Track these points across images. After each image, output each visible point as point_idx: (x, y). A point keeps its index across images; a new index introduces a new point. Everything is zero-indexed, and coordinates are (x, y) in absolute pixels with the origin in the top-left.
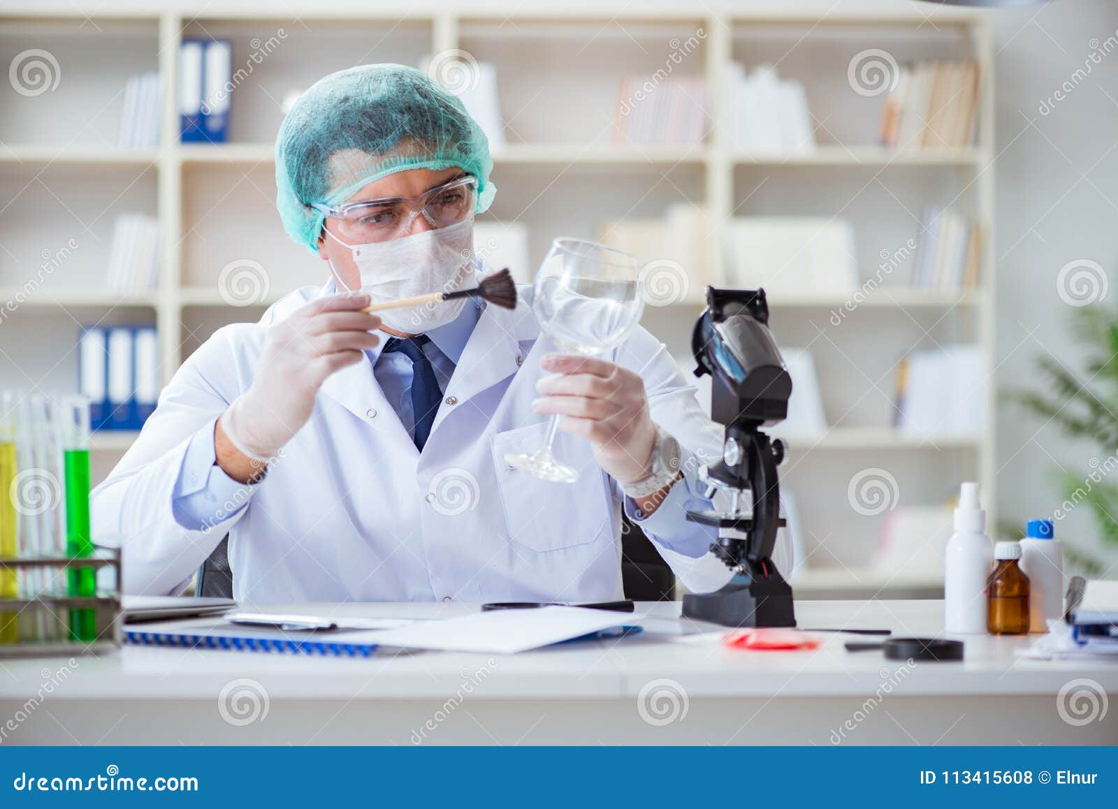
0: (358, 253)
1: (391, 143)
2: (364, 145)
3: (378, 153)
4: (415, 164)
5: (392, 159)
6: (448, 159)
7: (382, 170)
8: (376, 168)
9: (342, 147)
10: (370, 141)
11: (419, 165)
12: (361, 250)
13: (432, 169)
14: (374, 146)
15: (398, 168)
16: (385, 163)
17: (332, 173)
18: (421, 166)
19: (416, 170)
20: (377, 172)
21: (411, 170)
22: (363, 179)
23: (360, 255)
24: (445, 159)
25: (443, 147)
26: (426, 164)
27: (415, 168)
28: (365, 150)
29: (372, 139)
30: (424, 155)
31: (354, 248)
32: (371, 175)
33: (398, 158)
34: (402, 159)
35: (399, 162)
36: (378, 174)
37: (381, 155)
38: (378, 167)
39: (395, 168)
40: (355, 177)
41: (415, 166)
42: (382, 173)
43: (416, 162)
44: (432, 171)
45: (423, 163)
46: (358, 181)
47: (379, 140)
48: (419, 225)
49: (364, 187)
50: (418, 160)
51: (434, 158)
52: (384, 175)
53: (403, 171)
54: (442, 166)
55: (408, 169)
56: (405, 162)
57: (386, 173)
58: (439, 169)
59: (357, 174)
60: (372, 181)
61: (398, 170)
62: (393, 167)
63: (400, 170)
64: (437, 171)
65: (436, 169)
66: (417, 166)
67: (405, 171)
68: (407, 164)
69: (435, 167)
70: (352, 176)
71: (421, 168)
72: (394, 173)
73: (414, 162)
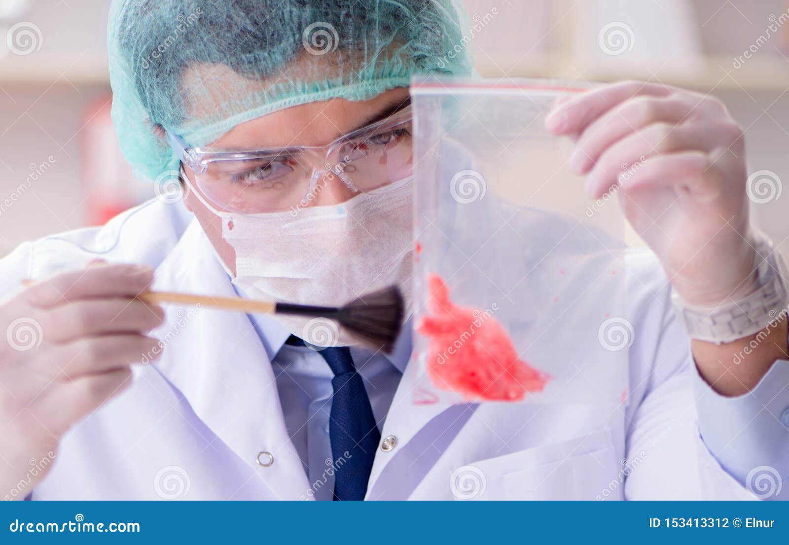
0: (231, 225)
1: (279, 57)
2: (233, 59)
3: (257, 76)
4: (320, 93)
5: (281, 86)
6: (383, 76)
7: (264, 103)
8: (254, 99)
9: (200, 57)
10: (244, 52)
11: (328, 93)
12: (235, 222)
13: (351, 99)
14: (250, 62)
15: (292, 100)
16: (270, 93)
17: (184, 96)
18: (331, 95)
20: (255, 105)
21: (315, 102)
23: (233, 230)
24: (378, 77)
25: (374, 59)
26: (340, 91)
28: (237, 67)
29: (248, 49)
30: (338, 75)
31: (225, 217)
32: (246, 110)
33: (291, 82)
34: (299, 86)
35: (293, 89)
36: (258, 110)
37: (263, 79)
38: (259, 99)
39: (288, 100)
40: (221, 109)
41: (321, 95)
42: (264, 107)
43: (323, 89)
45: (337, 89)
46: (225, 117)
47: (259, 53)
48: (328, 191)
49: (235, 127)
50: (326, 86)
51: (356, 79)
52: (268, 110)
53: (300, 105)
54: (371, 93)
55: (310, 101)
56: (304, 90)
57: (272, 108)
58: (364, 99)
59: (224, 104)
60: (249, 119)
61: (292, 104)
62: (282, 98)
63: (296, 102)
64: (361, 102)
65: (359, 99)
66: (324, 96)
67: (305, 104)
68: (308, 93)
69: (357, 96)
70: (216, 107)
71: (331, 99)
72: (285, 109)
73: (319, 89)
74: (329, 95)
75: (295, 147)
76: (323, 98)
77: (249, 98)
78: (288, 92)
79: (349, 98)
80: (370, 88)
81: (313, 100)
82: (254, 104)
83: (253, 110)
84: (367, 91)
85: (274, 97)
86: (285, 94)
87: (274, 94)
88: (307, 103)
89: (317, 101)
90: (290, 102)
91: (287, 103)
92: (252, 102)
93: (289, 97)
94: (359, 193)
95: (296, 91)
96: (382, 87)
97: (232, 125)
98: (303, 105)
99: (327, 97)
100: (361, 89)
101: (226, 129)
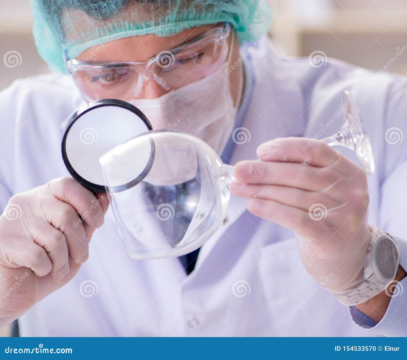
1: (114, 7)
2: (86, 7)
3: (101, 18)
4: (140, 30)
5: (116, 25)
6: (183, 20)
7: (106, 35)
8: (100, 32)
9: (68, 4)
10: (92, 3)
11: (145, 31)
13: (160, 35)
14: (96, 9)
15: (123, 34)
16: (109, 29)
18: (147, 32)
19: (142, 36)
21: (137, 36)
22: (88, 41)
24: (179, 21)
25: (176, 8)
26: (153, 30)
27: (140, 34)
28: (88, 12)
30: (151, 19)
32: (96, 39)
33: (122, 23)
34: (127, 26)
35: (123, 27)
36: (102, 39)
37: (104, 20)
38: (102, 33)
39: (120, 34)
40: (81, 38)
41: (141, 32)
42: (106, 37)
43: (142, 28)
44: (160, 37)
45: (151, 28)
46: (84, 42)
48: (150, 90)
50: (144, 26)
51: (164, 22)
52: (108, 39)
53: (128, 37)
54: (173, 31)
55: (134, 35)
56: (130, 28)
57: (110, 39)
58: (168, 35)
59: (83, 34)
60: (97, 44)
61: (123, 37)
62: (117, 33)
63: (125, 35)
64: (167, 37)
65: (165, 35)
66: (143, 32)
67: (131, 37)
68: (133, 30)
69: (163, 34)
70: (78, 35)
71: (147, 34)
72: (118, 39)
73: (140, 28)
74: (146, 32)
75: (126, 63)
76: (142, 34)
77: (97, 31)
78: (120, 29)
79: (158, 34)
80: (173, 28)
81: (135, 35)
82: (100, 35)
83: (99, 39)
84: (171, 30)
85: (112, 32)
86: (118, 30)
87: (112, 29)
88: (132, 36)
89: (138, 35)
90: (121, 35)
91: (120, 35)
92: (98, 34)
93: (121, 32)
94: (170, 91)
95: (125, 28)
96: (182, 28)
97: (88, 47)
98: (130, 37)
99: (144, 33)
100: (167, 29)
101: (84, 49)
